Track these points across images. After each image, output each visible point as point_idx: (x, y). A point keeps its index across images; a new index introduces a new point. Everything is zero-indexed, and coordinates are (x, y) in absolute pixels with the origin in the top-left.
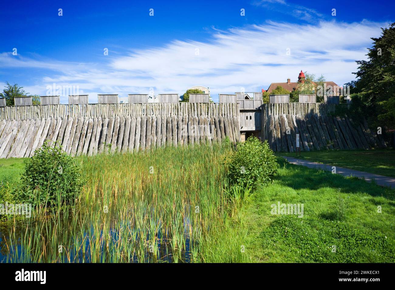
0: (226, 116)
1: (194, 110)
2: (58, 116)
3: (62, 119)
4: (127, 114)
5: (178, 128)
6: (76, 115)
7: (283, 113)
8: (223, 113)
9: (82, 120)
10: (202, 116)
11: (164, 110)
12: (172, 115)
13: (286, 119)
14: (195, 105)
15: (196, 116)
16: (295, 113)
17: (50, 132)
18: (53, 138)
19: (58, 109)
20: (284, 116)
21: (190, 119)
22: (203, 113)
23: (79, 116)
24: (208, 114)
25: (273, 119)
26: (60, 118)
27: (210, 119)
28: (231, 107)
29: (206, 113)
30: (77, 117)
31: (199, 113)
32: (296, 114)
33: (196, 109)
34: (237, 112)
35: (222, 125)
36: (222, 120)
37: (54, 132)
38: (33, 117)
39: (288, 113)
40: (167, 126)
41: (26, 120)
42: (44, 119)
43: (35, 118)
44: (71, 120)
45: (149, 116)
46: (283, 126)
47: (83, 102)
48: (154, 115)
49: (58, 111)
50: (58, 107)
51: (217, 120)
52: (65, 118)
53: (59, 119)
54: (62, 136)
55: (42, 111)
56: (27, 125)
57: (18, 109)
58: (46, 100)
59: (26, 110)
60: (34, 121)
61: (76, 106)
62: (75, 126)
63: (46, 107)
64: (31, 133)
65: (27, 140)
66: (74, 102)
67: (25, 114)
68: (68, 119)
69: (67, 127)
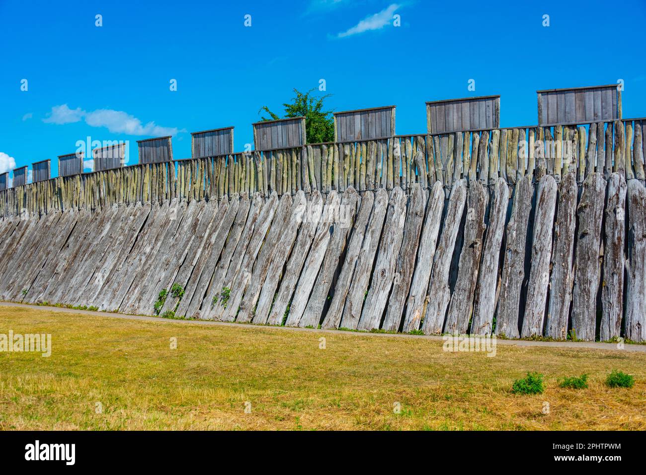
2: (494, 175)
3: (512, 184)
9: (600, 184)
17: (472, 235)
18: (488, 257)
23: (582, 169)
26: (502, 180)
30: (573, 176)
37: (484, 235)
38: (397, 180)
41: (374, 191)
42: (438, 186)
43: (404, 182)
47: (600, 114)
49: (495, 154)
52: (525, 182)
53: (500, 182)
54: (522, 249)
55: (431, 158)
56: (380, 210)
57: (347, 152)
58: (446, 115)
59: (373, 157)
60: (401, 195)
61: (567, 130)
62: (572, 210)
63: (448, 143)
64: (398, 236)
65: (387, 261)
66: (561, 115)
67: (371, 170)
68: (536, 184)
69: (539, 213)
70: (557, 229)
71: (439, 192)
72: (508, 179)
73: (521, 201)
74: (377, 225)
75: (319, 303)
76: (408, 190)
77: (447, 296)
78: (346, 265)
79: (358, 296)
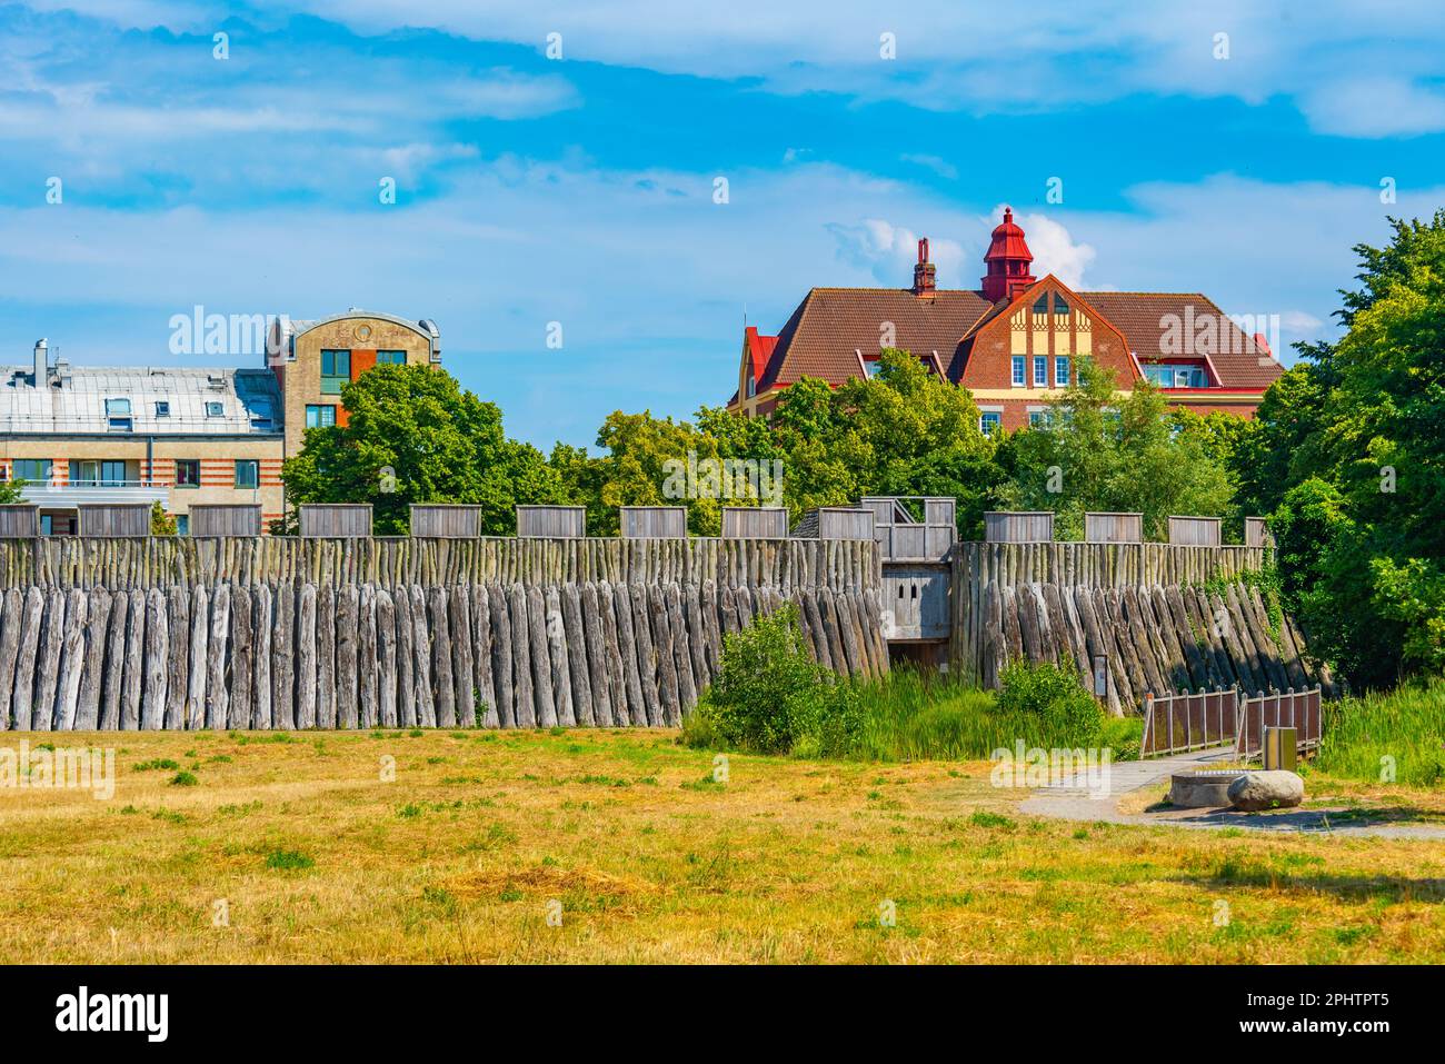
0: (841, 586)
1: (739, 566)
2: (257, 581)
3: (275, 592)
4: (513, 576)
5: (688, 628)
6: (328, 577)
7: (1030, 578)
8: (833, 575)
9: (355, 594)
10: (764, 588)
11: (638, 563)
12: (666, 581)
13: (1042, 602)
14: (743, 546)
15: (744, 588)
16: (1071, 580)
17: (242, 640)
19: (258, 553)
20: (1036, 589)
21: (724, 596)
22: (767, 576)
23: (338, 579)
24: (781, 581)
25: (998, 600)
26: (265, 586)
27: (789, 598)
28: (858, 558)
29: (778, 577)
30: (330, 585)
31: (755, 576)
32: (1075, 584)
33: (744, 563)
34: (875, 573)
35: (832, 620)
36: (830, 600)
37: (254, 640)
38: (154, 582)
39: (1050, 580)
40: (652, 621)
41: (128, 592)
42: (200, 589)
43: (162, 583)
44: (310, 592)
45: (588, 584)
46: (1032, 626)
48: (604, 582)
49: (258, 563)
50: (259, 547)
51: (813, 602)
52: (287, 590)
53: (263, 589)
54: (290, 652)
55: (192, 561)
56: (139, 612)
57: (95, 548)
58: (209, 519)
59: (127, 556)
60: (161, 599)
61: (325, 543)
62: (331, 617)
63: (211, 546)
64: (165, 640)
65: (158, 666)
66: (320, 528)
67: (124, 570)
68: (297, 592)
69: (303, 619)
70: (320, 635)
71: (203, 598)
72: (270, 586)
73: (285, 608)
74: (138, 627)
75: (94, 709)
76: (167, 593)
77: (227, 698)
78: (113, 670)
79: (134, 698)
